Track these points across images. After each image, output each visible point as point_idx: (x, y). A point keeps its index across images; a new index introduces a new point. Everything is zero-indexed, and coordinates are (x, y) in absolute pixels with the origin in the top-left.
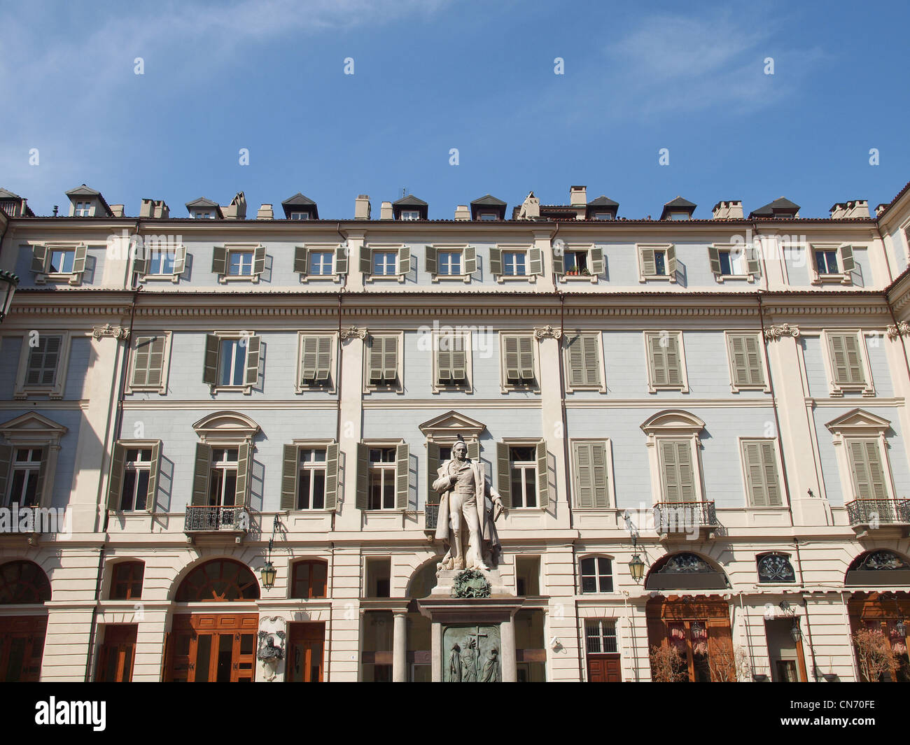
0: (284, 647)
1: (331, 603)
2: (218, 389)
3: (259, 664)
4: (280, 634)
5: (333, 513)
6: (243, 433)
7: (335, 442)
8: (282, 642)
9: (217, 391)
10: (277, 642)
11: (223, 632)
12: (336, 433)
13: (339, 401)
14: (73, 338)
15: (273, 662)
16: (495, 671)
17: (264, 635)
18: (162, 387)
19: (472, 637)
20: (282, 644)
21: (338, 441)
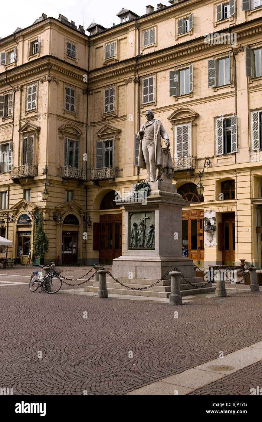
0: (216, 225)
1: (236, 202)
2: (178, 98)
3: (205, 233)
4: (214, 219)
5: (235, 154)
6: (190, 118)
7: (235, 115)
8: (215, 222)
9: (178, 99)
10: (212, 223)
11: (192, 219)
12: (235, 110)
13: (236, 91)
14: (118, 86)
15: (210, 232)
16: (152, 237)
17: (206, 219)
18: (155, 102)
19: (143, 219)
20: (215, 224)
21: (236, 114)
